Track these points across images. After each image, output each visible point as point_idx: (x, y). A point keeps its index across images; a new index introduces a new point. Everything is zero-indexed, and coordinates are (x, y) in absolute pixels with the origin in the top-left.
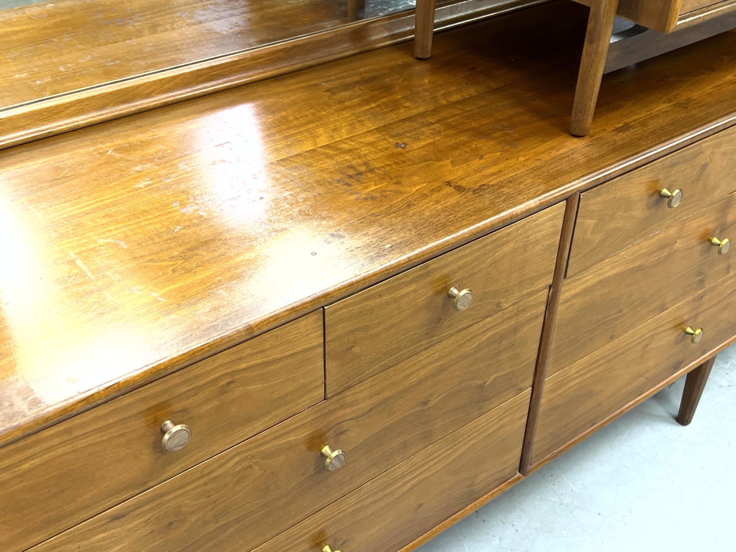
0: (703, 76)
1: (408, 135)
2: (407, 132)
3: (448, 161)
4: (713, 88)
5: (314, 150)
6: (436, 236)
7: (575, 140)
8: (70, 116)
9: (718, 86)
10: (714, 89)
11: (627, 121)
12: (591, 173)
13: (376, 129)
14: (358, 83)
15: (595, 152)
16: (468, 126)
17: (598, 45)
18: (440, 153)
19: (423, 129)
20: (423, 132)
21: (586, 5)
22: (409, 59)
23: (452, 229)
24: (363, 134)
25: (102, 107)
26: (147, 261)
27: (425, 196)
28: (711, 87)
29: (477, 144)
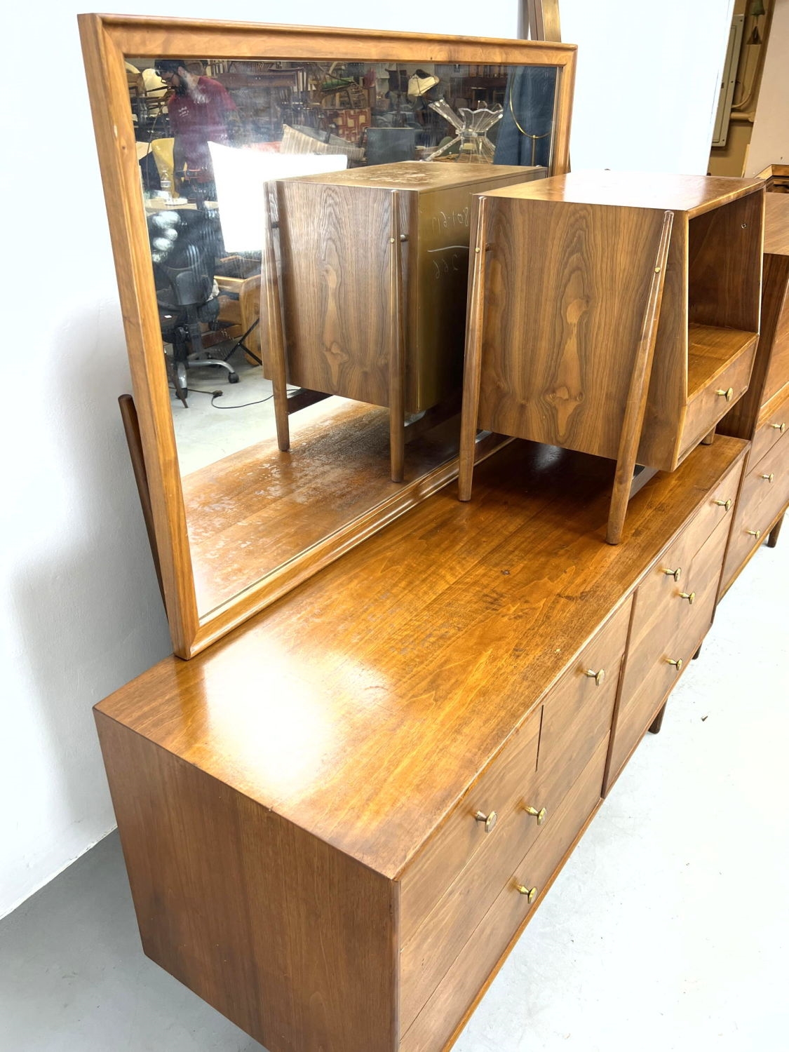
0: (657, 484)
1: (503, 563)
2: (502, 561)
3: (546, 579)
4: (669, 492)
5: (449, 588)
6: (582, 636)
7: (614, 547)
8: (265, 596)
9: (671, 490)
10: (670, 494)
11: (636, 527)
12: (642, 571)
13: (479, 562)
14: (436, 528)
15: (631, 554)
16: (537, 550)
17: (626, 485)
18: (537, 574)
19: (511, 557)
20: (511, 559)
21: (613, 458)
22: (457, 503)
23: (589, 629)
24: (473, 568)
25: (283, 583)
26: (411, 698)
27: (552, 608)
28: (667, 492)
29: (554, 561)
